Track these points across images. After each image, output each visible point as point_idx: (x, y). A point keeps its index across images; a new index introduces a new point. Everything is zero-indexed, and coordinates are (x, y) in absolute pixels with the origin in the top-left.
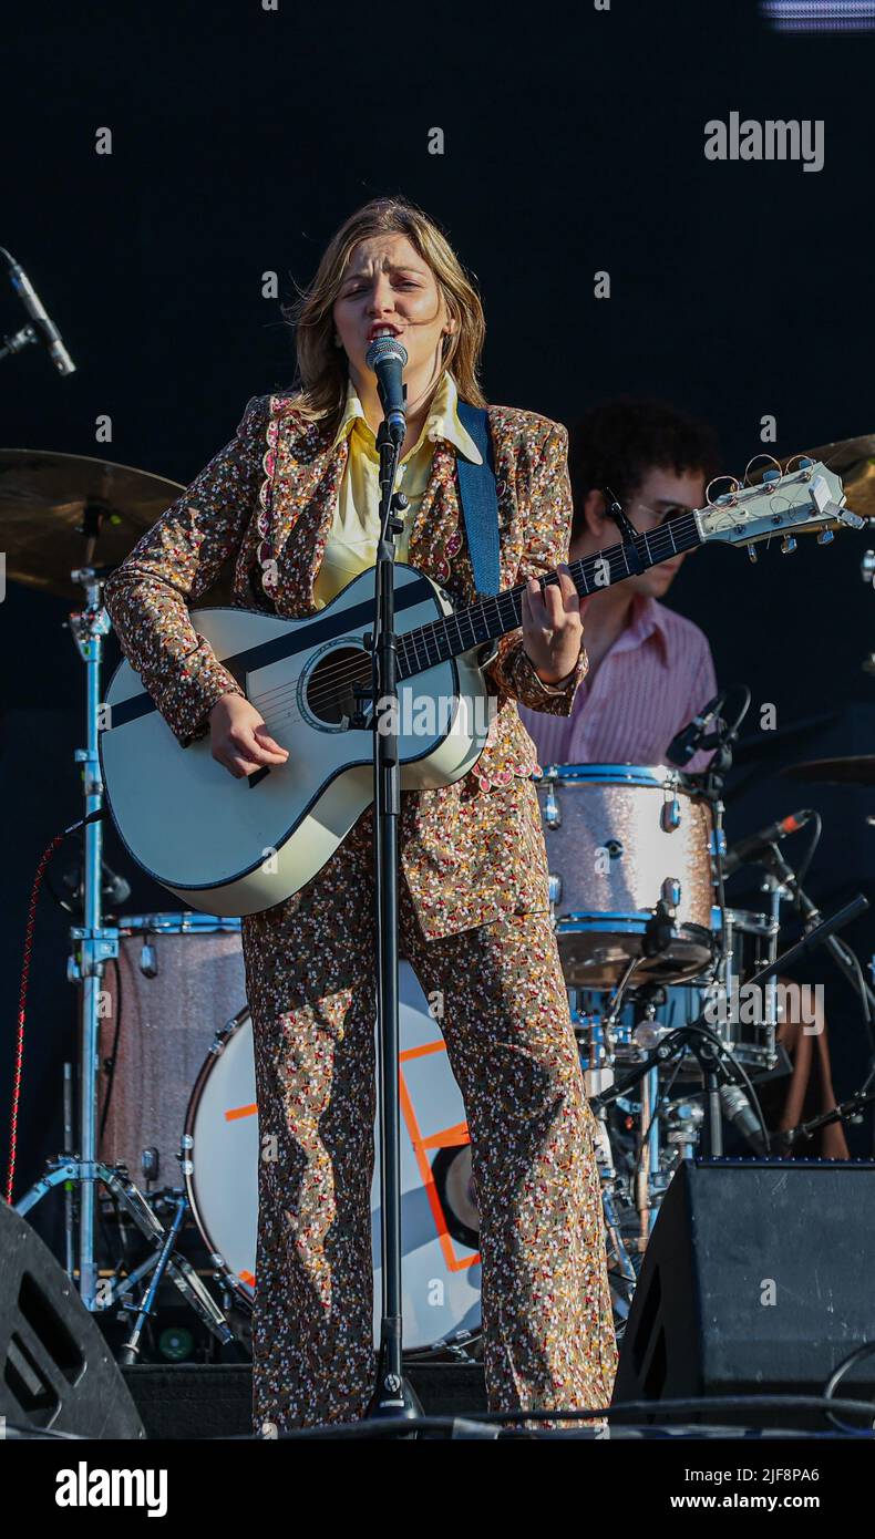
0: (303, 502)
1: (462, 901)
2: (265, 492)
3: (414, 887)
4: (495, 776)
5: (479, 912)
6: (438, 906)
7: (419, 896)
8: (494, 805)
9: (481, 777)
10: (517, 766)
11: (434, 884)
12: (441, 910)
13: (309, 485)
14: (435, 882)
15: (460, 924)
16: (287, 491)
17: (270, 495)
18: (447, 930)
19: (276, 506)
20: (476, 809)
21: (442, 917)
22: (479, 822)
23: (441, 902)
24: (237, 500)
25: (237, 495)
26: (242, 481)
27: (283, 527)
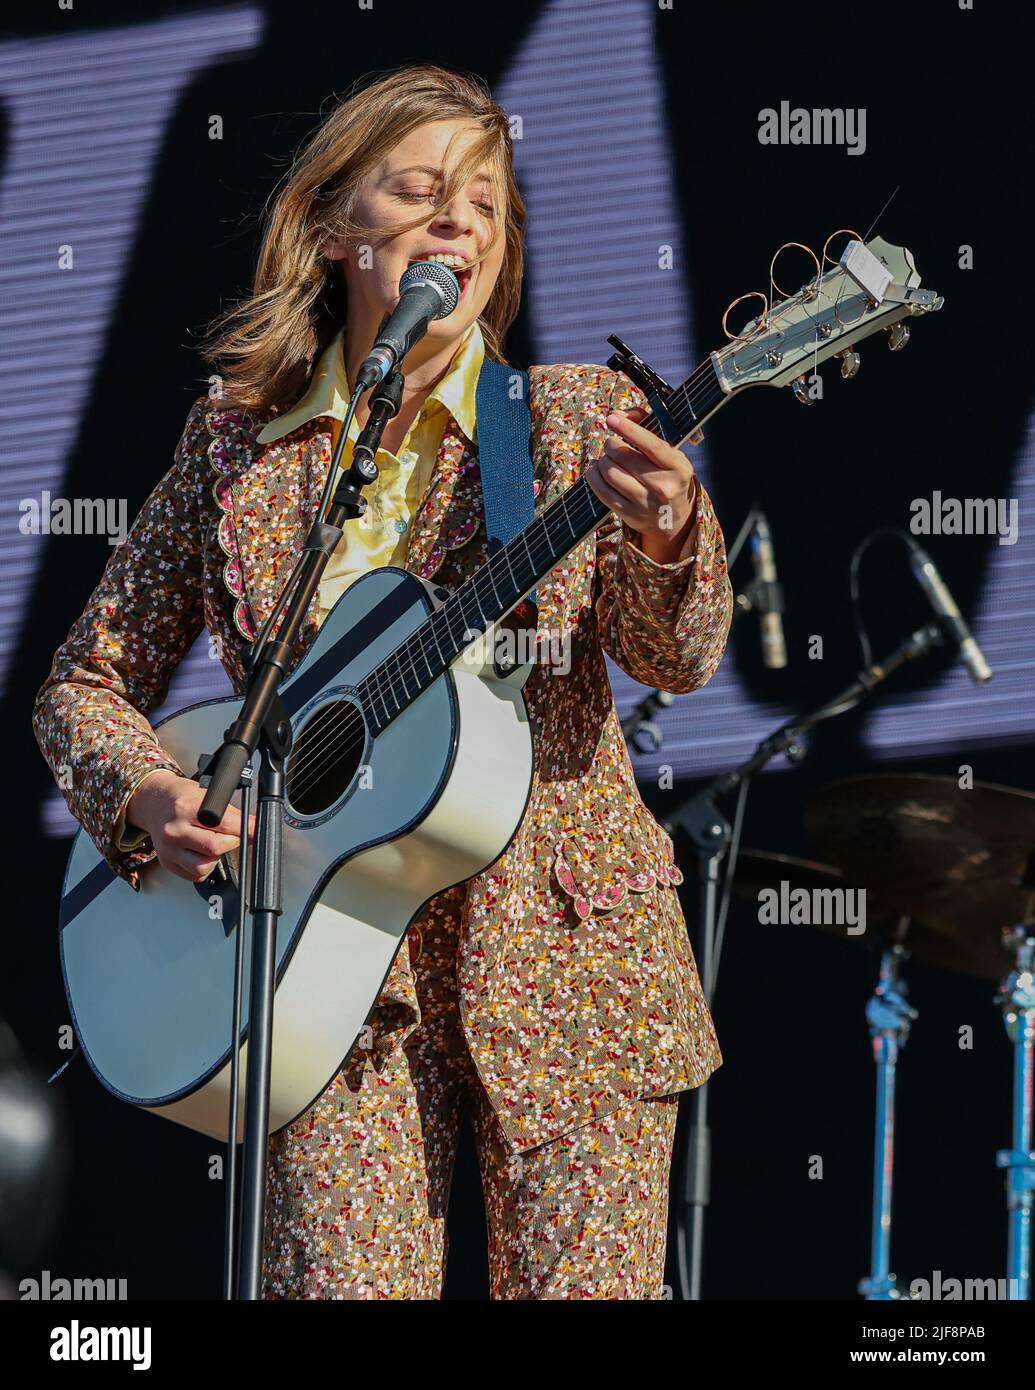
0: (284, 535)
1: (562, 1090)
2: (225, 534)
3: (488, 1076)
4: (597, 894)
5: (587, 1101)
6: (527, 1101)
7: (497, 1089)
8: (601, 935)
9: (577, 896)
10: (632, 877)
11: (516, 1066)
12: (531, 1105)
13: (285, 511)
14: (517, 1063)
15: (562, 1123)
16: (256, 525)
17: (233, 536)
18: (544, 1134)
19: (245, 548)
20: (576, 941)
21: (534, 1115)
22: (581, 959)
23: (530, 1095)
24: (175, 546)
25: (174, 540)
26: (180, 518)
27: (261, 575)
